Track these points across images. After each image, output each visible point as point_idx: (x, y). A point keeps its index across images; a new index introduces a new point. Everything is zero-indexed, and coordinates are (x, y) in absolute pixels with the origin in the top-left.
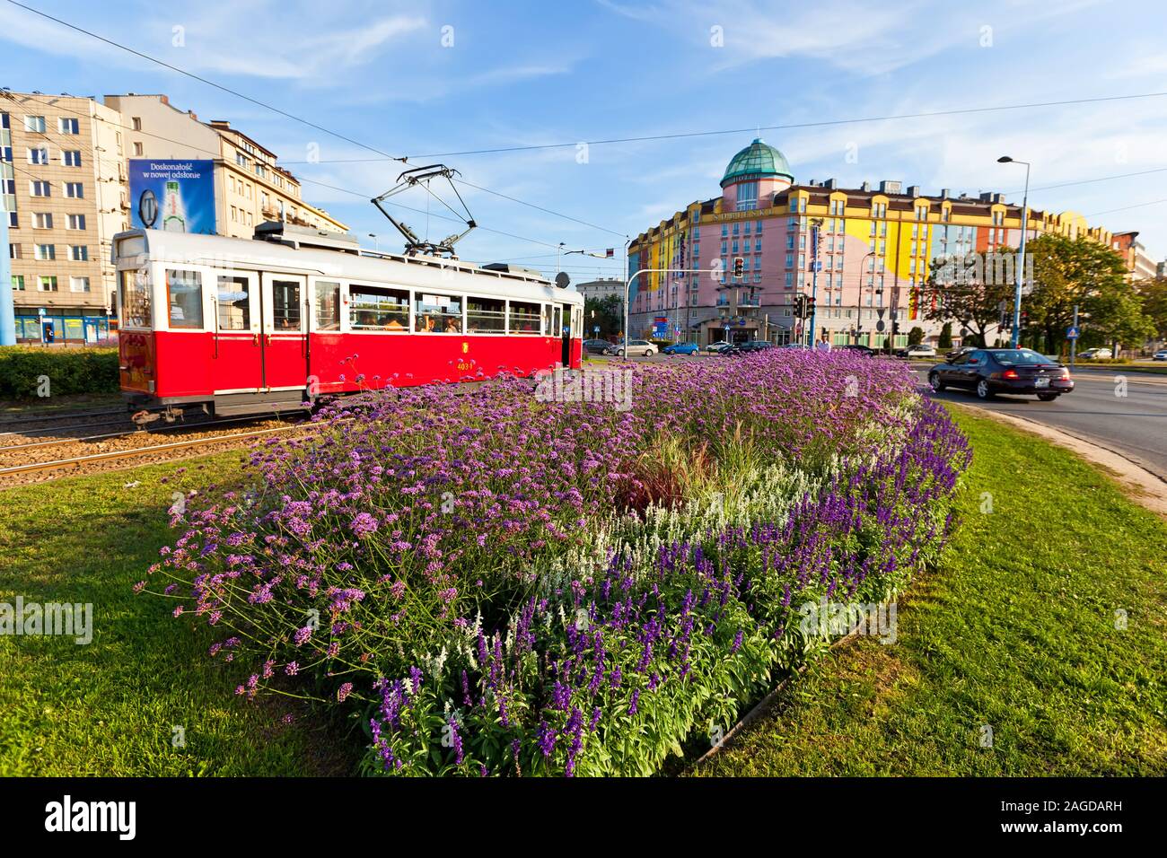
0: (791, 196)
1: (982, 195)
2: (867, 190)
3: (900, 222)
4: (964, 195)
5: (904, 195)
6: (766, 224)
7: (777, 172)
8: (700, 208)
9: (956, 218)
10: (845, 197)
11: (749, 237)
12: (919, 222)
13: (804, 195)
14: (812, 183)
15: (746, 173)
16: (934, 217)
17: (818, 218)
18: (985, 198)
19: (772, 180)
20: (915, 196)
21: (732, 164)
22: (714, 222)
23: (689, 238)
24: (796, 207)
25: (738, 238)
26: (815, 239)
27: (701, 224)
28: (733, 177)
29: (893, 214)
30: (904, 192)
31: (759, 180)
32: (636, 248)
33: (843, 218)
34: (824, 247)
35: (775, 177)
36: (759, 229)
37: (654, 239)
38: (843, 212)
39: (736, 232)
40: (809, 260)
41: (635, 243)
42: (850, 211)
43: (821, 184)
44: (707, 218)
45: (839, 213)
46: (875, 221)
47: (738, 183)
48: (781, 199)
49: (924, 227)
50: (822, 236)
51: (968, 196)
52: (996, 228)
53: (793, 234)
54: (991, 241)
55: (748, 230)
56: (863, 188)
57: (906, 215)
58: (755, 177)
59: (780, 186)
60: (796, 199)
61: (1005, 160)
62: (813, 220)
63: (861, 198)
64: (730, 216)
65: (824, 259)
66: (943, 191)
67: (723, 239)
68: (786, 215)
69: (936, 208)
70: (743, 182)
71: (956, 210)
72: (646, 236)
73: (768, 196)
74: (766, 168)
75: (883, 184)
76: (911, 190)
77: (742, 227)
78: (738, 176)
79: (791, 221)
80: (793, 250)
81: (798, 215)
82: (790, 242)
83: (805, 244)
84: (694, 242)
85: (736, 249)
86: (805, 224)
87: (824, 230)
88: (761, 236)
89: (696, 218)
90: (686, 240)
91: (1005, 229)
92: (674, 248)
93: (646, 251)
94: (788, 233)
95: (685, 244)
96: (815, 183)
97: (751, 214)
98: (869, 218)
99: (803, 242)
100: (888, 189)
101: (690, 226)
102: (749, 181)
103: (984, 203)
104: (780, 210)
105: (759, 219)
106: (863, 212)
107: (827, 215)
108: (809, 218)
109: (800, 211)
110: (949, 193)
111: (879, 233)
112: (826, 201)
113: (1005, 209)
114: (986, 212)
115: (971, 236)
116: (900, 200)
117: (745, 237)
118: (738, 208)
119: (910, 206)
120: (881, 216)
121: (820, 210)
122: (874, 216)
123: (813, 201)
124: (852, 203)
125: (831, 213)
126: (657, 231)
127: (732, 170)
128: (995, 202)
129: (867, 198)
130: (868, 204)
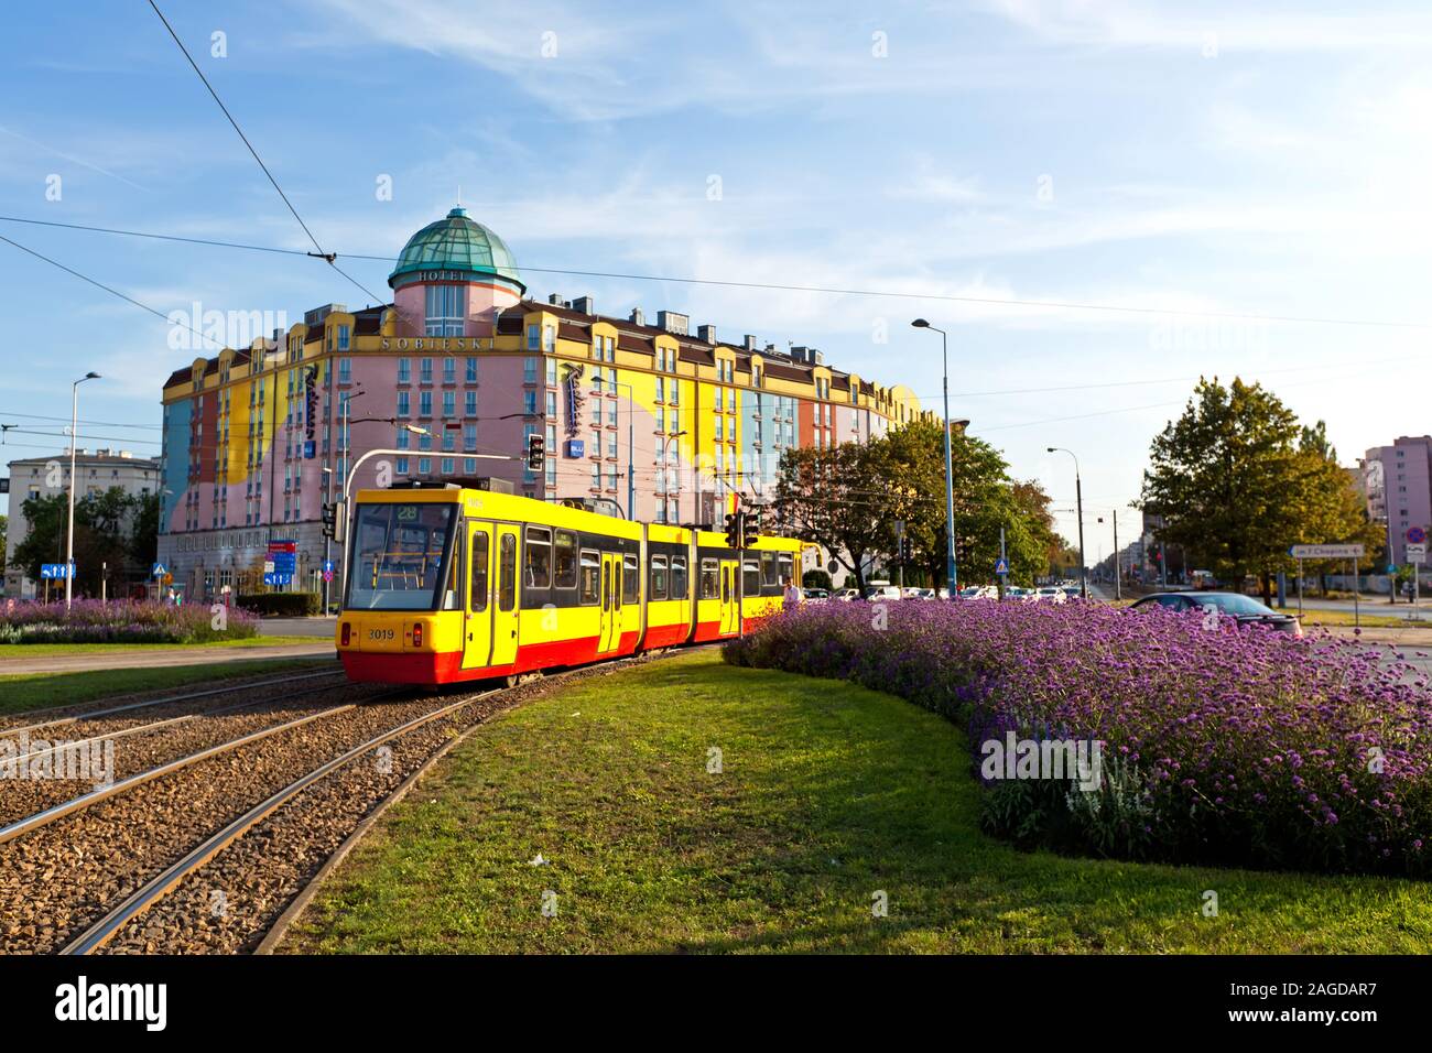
0: (528, 318)
1: (793, 350)
2: (640, 322)
3: (696, 382)
4: (771, 347)
5: (693, 338)
6: (484, 366)
7: (499, 273)
8: (352, 322)
9: (772, 383)
10: (614, 332)
11: (452, 386)
12: (721, 384)
13: (550, 322)
14: (552, 298)
15: (444, 268)
16: (741, 378)
17: (575, 364)
18: (798, 354)
19: (492, 286)
20: (711, 342)
21: (410, 246)
22: (381, 352)
23: (329, 377)
24: (537, 340)
25: (431, 386)
26: (572, 401)
27: (356, 352)
28: (417, 271)
29: (685, 368)
30: (694, 333)
31: (468, 283)
32: (186, 388)
33: (615, 368)
34: (585, 417)
35: (497, 282)
36: (471, 375)
37: (236, 373)
38: (613, 358)
39: (427, 373)
40: (562, 437)
41: (179, 378)
42: (623, 357)
43: (568, 304)
44: (368, 342)
45: (607, 359)
46: (661, 376)
47: (427, 283)
48: (512, 323)
49: (728, 393)
50: (582, 396)
51: (776, 349)
52: (820, 403)
53: (534, 388)
54: (817, 422)
55: (449, 373)
56: (633, 318)
57: (704, 371)
58: (463, 276)
59: (505, 300)
60: (538, 327)
61: (920, 323)
62: (566, 366)
63: (638, 337)
64: (413, 343)
65: (586, 436)
66: (747, 338)
67: (400, 386)
68: (521, 352)
69: (744, 365)
70: (437, 283)
71: (770, 371)
72: (212, 366)
73: (484, 314)
74: (478, 261)
75: (662, 315)
76: (703, 330)
77: (438, 367)
78: (428, 271)
79: (530, 364)
80: (535, 416)
81: (541, 355)
82: (529, 402)
83: (555, 407)
84: (340, 387)
85: (426, 407)
86: (554, 371)
87: (585, 385)
88: (475, 386)
89: (344, 341)
90: (320, 381)
91: (833, 404)
92: (290, 397)
93: (212, 396)
94: (526, 386)
95: (318, 390)
96: (558, 301)
97: (454, 345)
98: (651, 371)
99: (551, 404)
100: (671, 324)
101: (329, 354)
102: (453, 283)
103: (799, 364)
104: (509, 342)
105: (471, 355)
106: (642, 360)
107: (589, 360)
108: (560, 362)
109: (546, 349)
110: (754, 342)
111: (668, 399)
112: (585, 335)
113: (828, 375)
114: (807, 377)
115: (791, 413)
116: (694, 346)
117: (445, 386)
118: (429, 331)
119: (709, 358)
120: (669, 370)
121: (577, 349)
122: (659, 367)
123: (565, 333)
124: (625, 344)
125: (596, 357)
126: (242, 357)
127: (412, 257)
128: (812, 363)
129: (646, 337)
130: (649, 347)
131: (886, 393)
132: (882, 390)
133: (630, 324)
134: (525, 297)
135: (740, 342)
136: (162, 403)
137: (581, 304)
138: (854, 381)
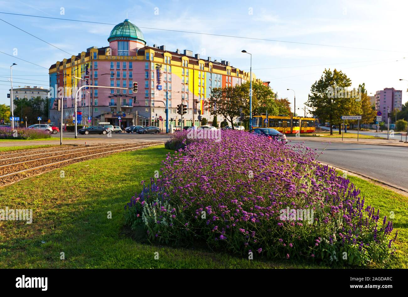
0: (146, 51)
1: (222, 61)
2: (179, 53)
3: (194, 70)
4: (216, 60)
5: (194, 57)
6: (134, 64)
7: (138, 38)
8: (97, 51)
9: (215, 70)
10: (170, 55)
11: (126, 70)
12: (200, 70)
13: (152, 52)
14: (154, 46)
15: (122, 36)
16: (206, 69)
17: (159, 64)
18: (223, 62)
19: (136, 42)
20: (198, 59)
21: (114, 30)
22: (106, 60)
23: (91, 67)
24: (148, 57)
25: (119, 70)
26: (159, 74)
27: (99, 60)
28: (115, 37)
29: (191, 66)
30: (194, 56)
31: (129, 41)
32: (55, 70)
33: (171, 65)
34: (162, 78)
35: (137, 41)
36: (131, 66)
37: (68, 65)
38: (170, 62)
39: (118, 66)
40: (156, 84)
41: (53, 67)
42: (173, 62)
43: (158, 47)
44: (102, 57)
45: (168, 63)
46: (184, 68)
47: (118, 41)
48: (141, 52)
49: (202, 73)
50: (161, 73)
51: (217, 61)
52: (228, 76)
53: (148, 71)
54: (227, 81)
55: (125, 66)
56: (177, 52)
57: (196, 67)
58: (128, 39)
59: (140, 46)
60: (149, 53)
62: (157, 64)
63: (177, 57)
64: (114, 57)
65: (163, 84)
66: (209, 58)
67: (111, 70)
68: (144, 60)
69: (207, 65)
70: (121, 40)
71: (214, 67)
72: (61, 63)
73: (134, 50)
74: (132, 35)
75: (185, 51)
76: (196, 55)
77: (121, 64)
78: (118, 37)
79: (146, 64)
80: (148, 78)
81: (150, 61)
82: (146, 74)
83: (154, 76)
84: (95, 69)
85: (119, 75)
86: (153, 66)
87: (162, 70)
88: (132, 70)
89: (95, 57)
90: (89, 68)
91: (231, 77)
92: (82, 72)
93: (62, 71)
94: (146, 70)
95: (89, 71)
96: (156, 46)
97: (126, 58)
98: (181, 66)
99: (153, 75)
100: (187, 54)
101: (91, 60)
102: (124, 41)
103: (223, 65)
104: (141, 58)
105: (130, 61)
106: (178, 63)
107: (163, 63)
108: (155, 63)
109: (151, 59)
110: (211, 59)
111: (186, 74)
112: (162, 56)
113: (231, 68)
114: (225, 69)
115: (220, 79)
116: (193, 60)
117: (123, 70)
118: (119, 54)
119: (197, 63)
120: (186, 66)
121: (160, 60)
122: (183, 65)
123: (157, 55)
124: (174, 59)
125: (165, 62)
126: (69, 61)
127: (114, 33)
128: (227, 65)
129: (179, 57)
130: (180, 60)
131: (246, 74)
132: (245, 73)
133: (176, 53)
134: (146, 45)
135: (207, 59)
136: (49, 74)
137: (162, 47)
138: (238, 70)
